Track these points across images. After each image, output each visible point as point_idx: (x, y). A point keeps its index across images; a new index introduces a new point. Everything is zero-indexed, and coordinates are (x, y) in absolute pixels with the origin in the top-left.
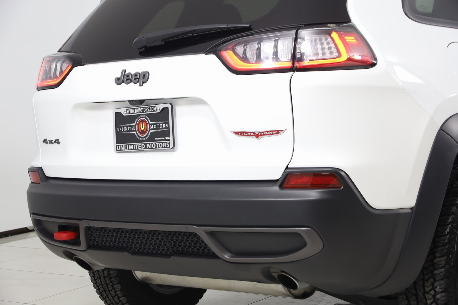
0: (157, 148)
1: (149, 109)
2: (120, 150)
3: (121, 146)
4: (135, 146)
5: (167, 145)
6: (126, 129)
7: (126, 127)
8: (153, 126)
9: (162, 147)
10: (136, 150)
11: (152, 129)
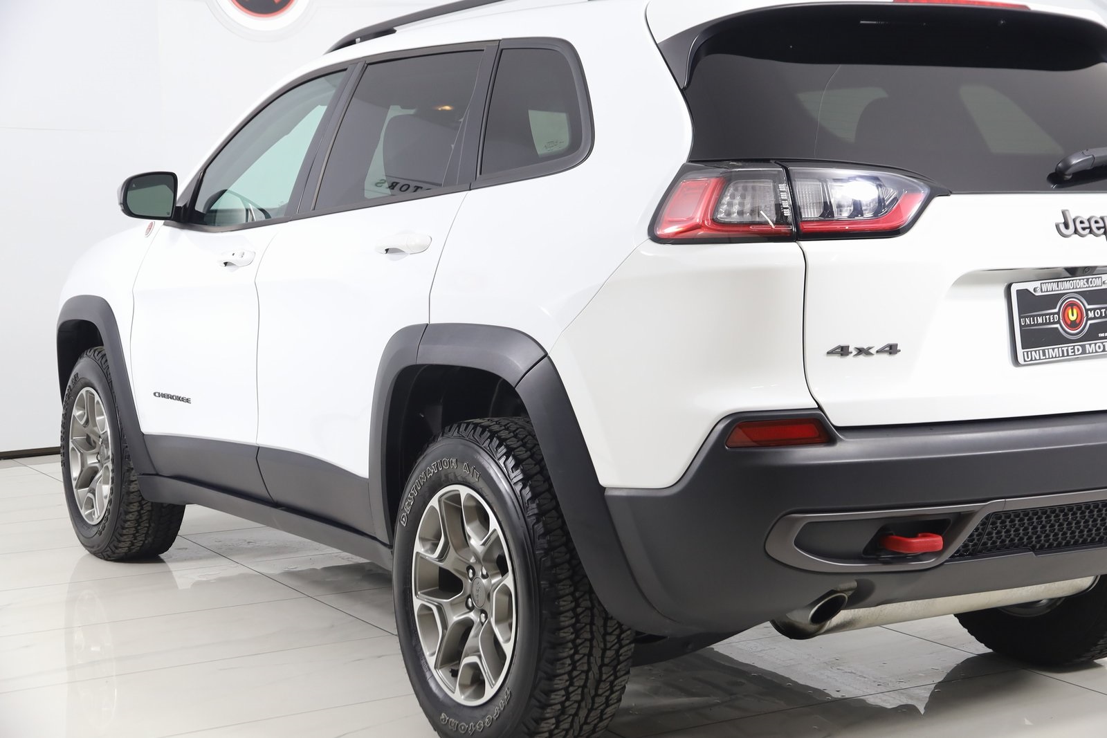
1: (1087, 282)
2: (1031, 360)
3: (1033, 353)
4: (1063, 351)
6: (1040, 320)
7: (1040, 316)
10: (1065, 357)
11: (1091, 319)
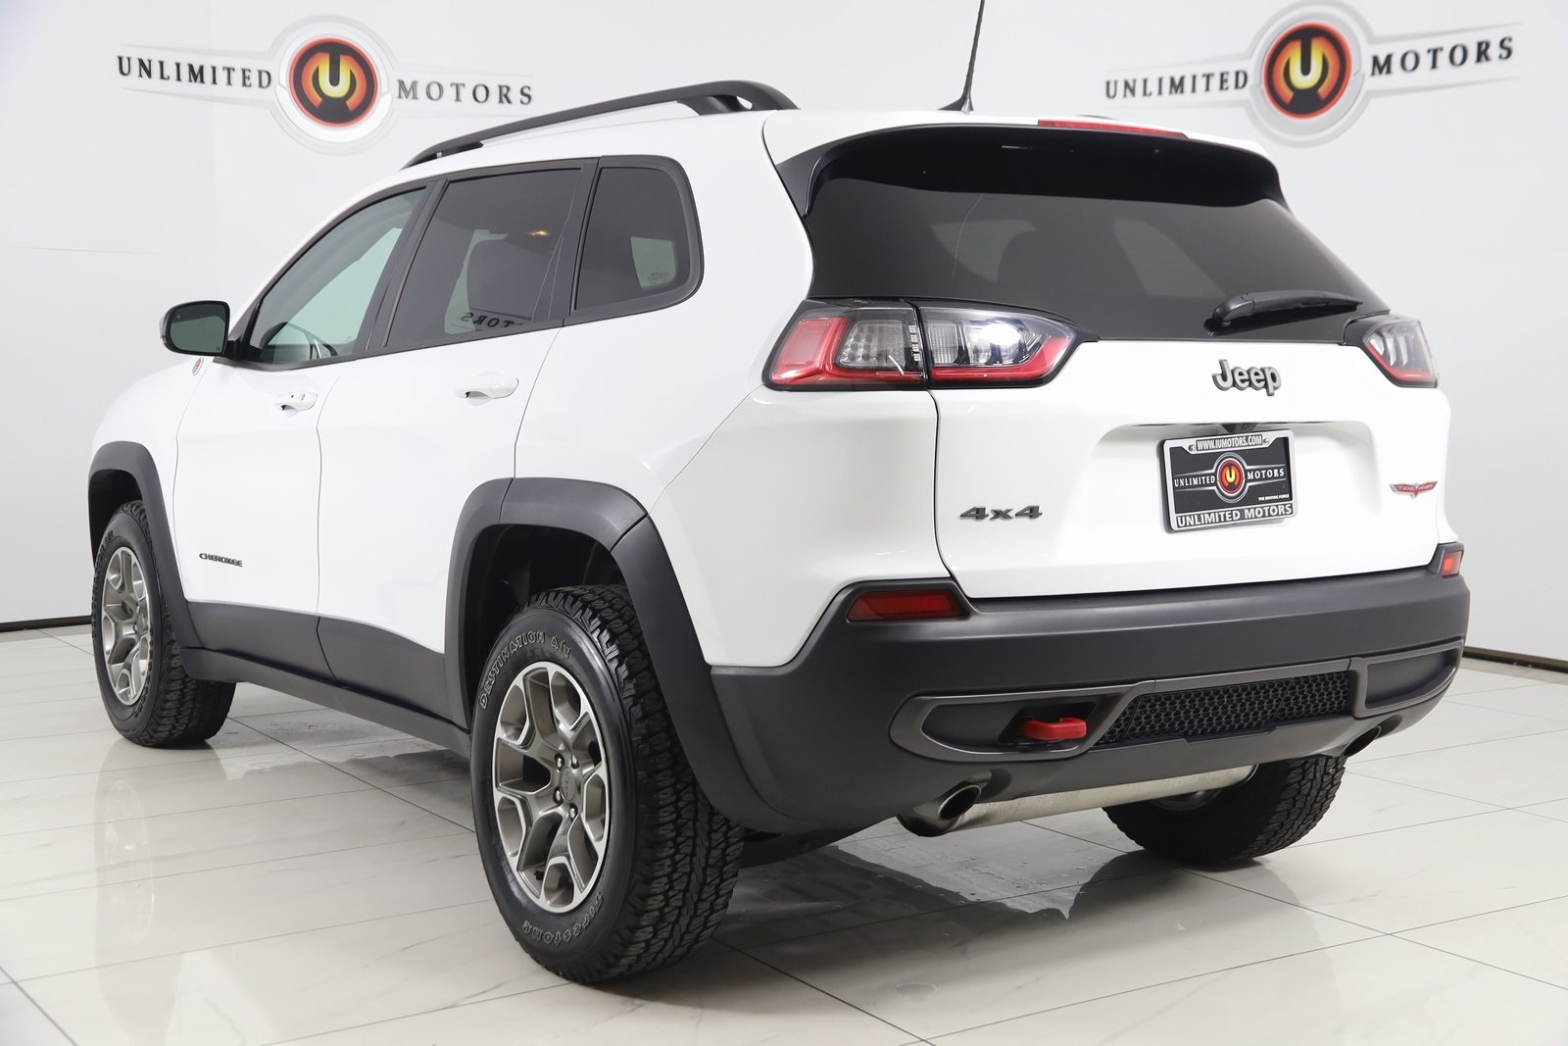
0: (1267, 518)
1: (1247, 440)
2: (1186, 526)
3: (1188, 518)
4: (1220, 516)
5: (1286, 510)
6: (1195, 482)
7: (1195, 476)
8: (1254, 475)
9: (1278, 515)
10: (1221, 523)
11: (1251, 481)
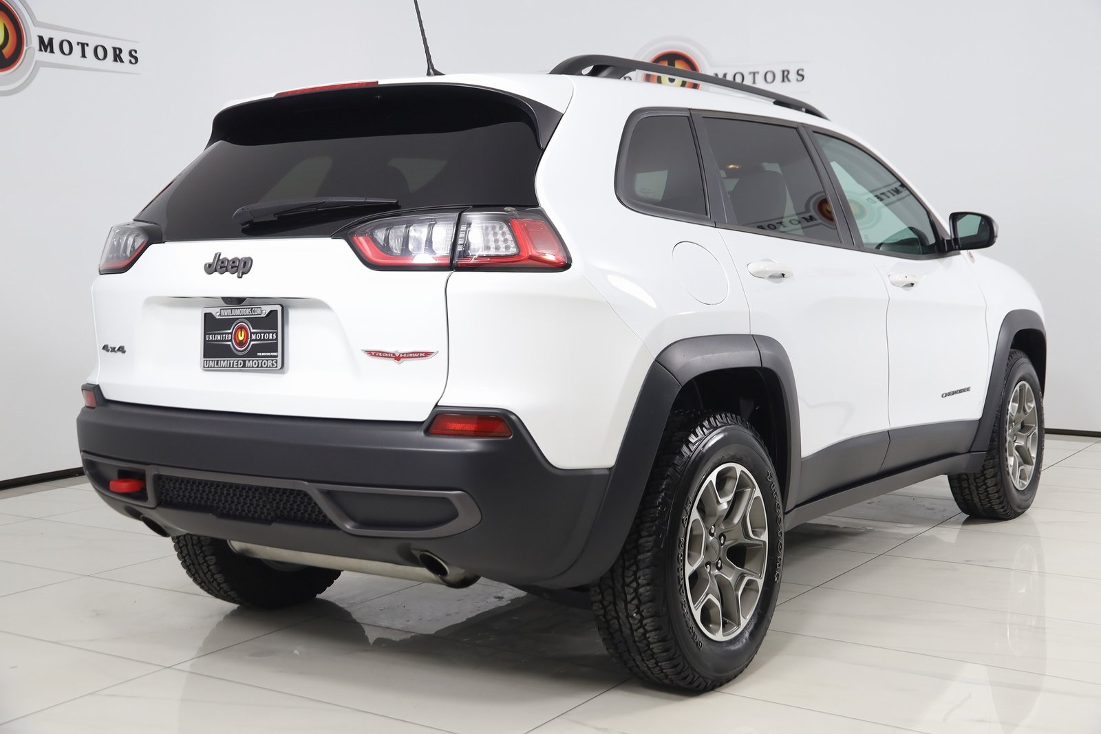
0: (260, 368)
1: (251, 310)
2: (208, 367)
3: (211, 362)
4: (230, 363)
5: (273, 365)
6: (219, 338)
7: (219, 334)
8: (256, 336)
9: (267, 367)
10: (230, 368)
11: (254, 340)
